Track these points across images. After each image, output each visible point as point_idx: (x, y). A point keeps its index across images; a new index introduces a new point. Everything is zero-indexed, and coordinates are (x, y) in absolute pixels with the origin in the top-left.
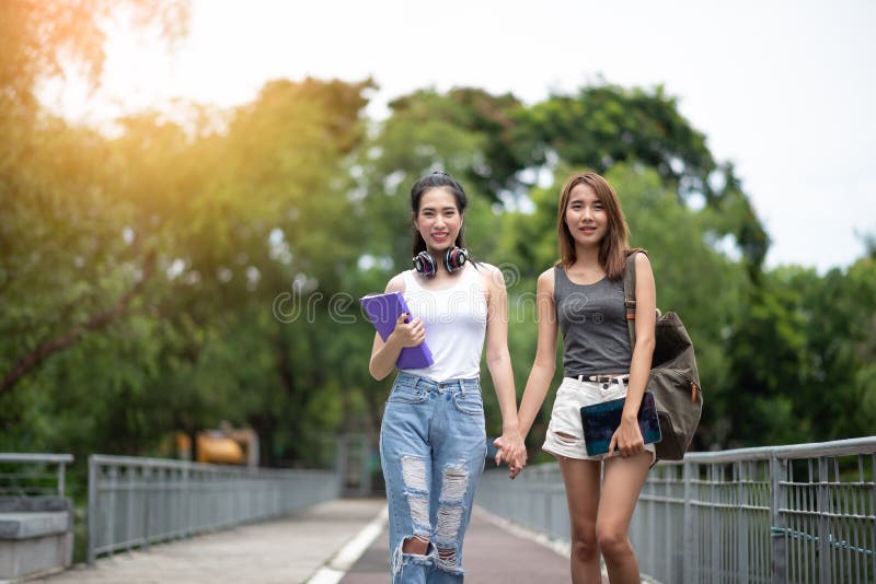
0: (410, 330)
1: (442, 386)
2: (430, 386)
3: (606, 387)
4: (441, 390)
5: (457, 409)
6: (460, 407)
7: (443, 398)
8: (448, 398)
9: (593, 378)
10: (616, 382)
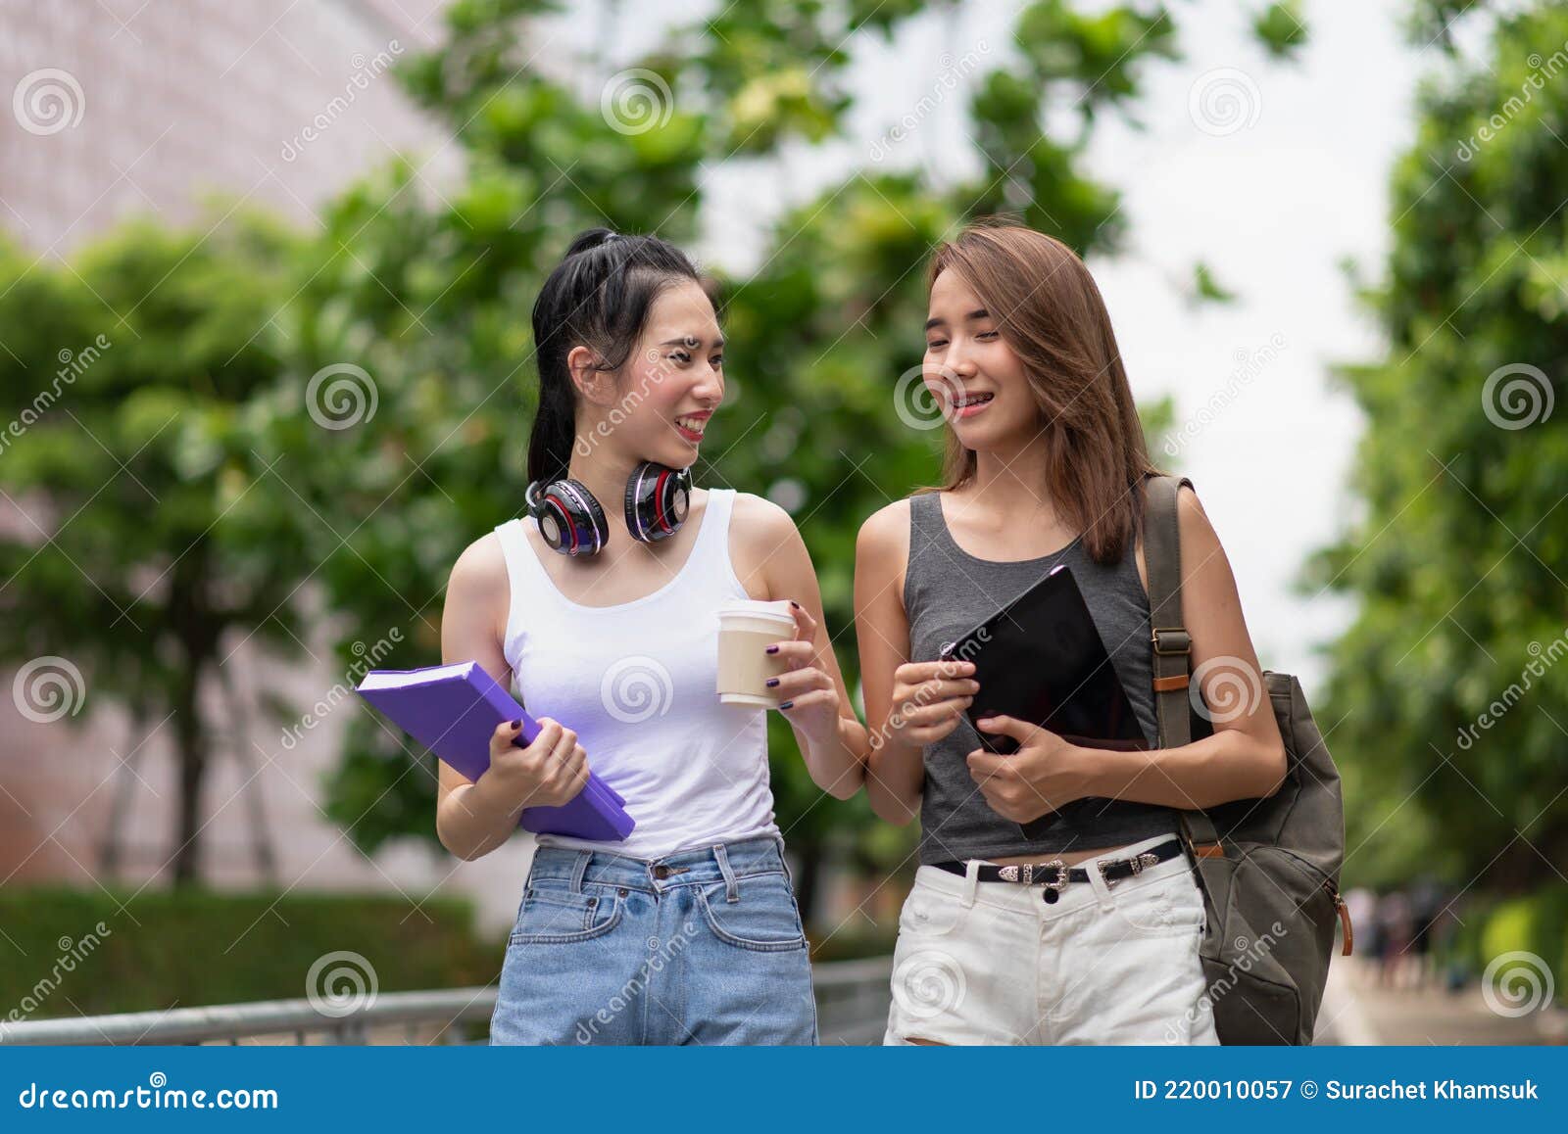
0: (539, 769)
1: (661, 871)
2: (626, 876)
3: (1051, 897)
4: (659, 885)
5: (717, 937)
6: (728, 929)
7: (671, 903)
8: (686, 906)
9: (1010, 871)
10: (1080, 877)
